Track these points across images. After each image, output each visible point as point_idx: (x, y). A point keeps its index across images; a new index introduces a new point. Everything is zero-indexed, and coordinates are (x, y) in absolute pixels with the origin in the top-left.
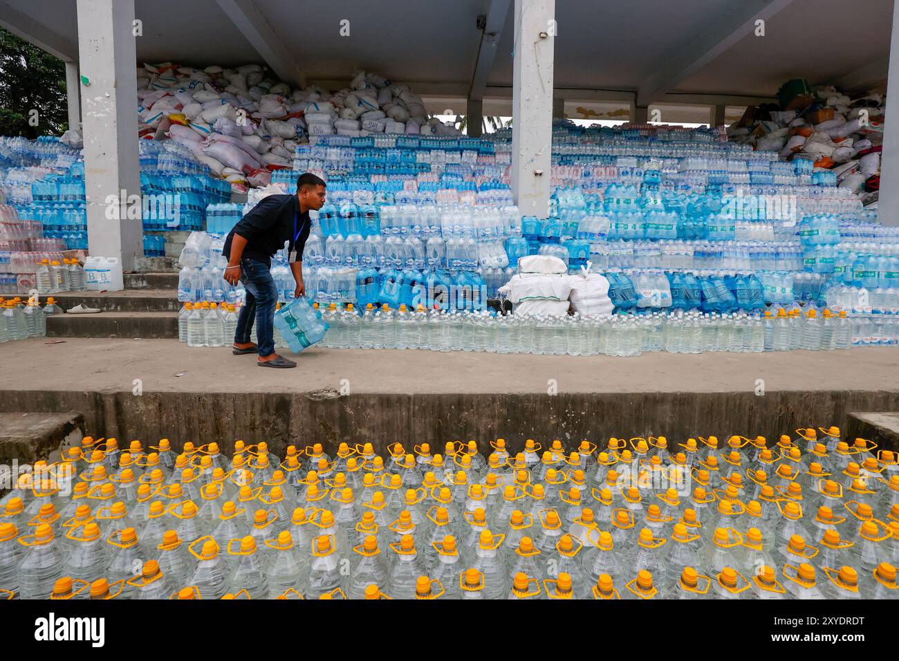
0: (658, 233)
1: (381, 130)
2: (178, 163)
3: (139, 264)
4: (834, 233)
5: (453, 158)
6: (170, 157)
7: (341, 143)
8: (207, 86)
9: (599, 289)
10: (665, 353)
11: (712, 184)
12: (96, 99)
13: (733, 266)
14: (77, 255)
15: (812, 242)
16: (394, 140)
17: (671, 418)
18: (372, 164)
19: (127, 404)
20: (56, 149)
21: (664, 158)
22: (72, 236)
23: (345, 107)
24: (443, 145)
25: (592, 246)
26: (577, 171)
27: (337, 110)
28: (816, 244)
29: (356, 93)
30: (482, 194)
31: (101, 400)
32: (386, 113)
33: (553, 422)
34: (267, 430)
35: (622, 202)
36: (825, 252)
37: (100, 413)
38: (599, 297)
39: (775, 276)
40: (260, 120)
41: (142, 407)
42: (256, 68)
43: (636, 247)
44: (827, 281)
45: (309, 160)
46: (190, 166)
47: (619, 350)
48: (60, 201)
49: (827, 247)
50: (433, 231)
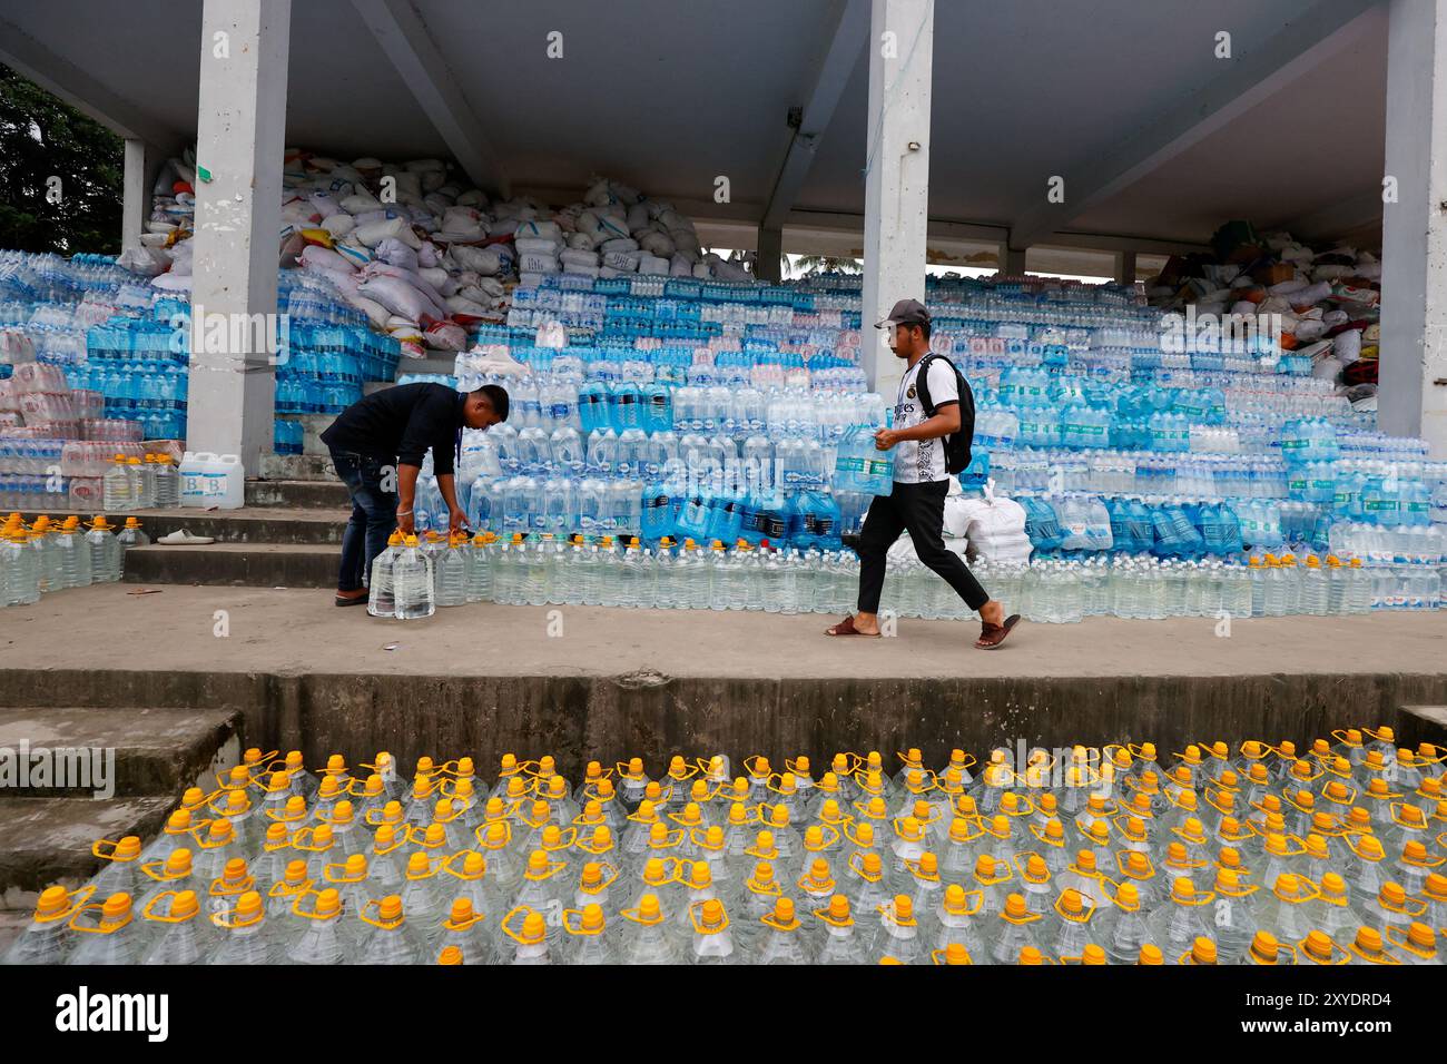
0: (1081, 439)
1: (633, 267)
2: (321, 307)
3: (267, 466)
4: (1329, 445)
5: (756, 317)
6: (309, 297)
7: (579, 287)
8: (360, 188)
9: (1013, 521)
10: (1113, 619)
11: (1139, 368)
12: (219, 203)
13: (1192, 490)
14: (167, 449)
15: (1300, 458)
16: (662, 285)
17: (1157, 714)
18: (632, 321)
19: (320, 694)
20: (111, 277)
21: (1068, 328)
22: (154, 418)
23: (577, 231)
24: (736, 295)
25: (991, 456)
26: (946, 342)
27: (566, 234)
28: (1306, 461)
29: (593, 210)
30: (819, 374)
31: (276, 687)
32: (639, 242)
33: (988, 722)
34: (549, 736)
35: (1027, 392)
36: (1321, 472)
37: (273, 708)
38: (1012, 533)
39: (1254, 505)
40: (447, 244)
41: (344, 699)
42: (436, 165)
43: (1053, 459)
44: (1324, 514)
45: (533, 311)
46: (340, 310)
47: (1051, 613)
48: (135, 359)
49: (1322, 464)
50: (754, 427)
